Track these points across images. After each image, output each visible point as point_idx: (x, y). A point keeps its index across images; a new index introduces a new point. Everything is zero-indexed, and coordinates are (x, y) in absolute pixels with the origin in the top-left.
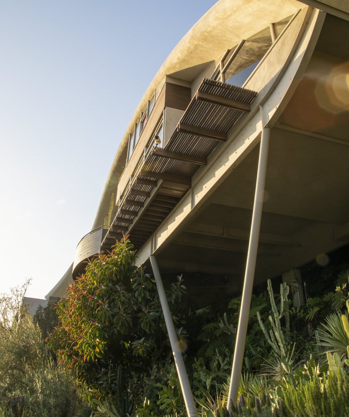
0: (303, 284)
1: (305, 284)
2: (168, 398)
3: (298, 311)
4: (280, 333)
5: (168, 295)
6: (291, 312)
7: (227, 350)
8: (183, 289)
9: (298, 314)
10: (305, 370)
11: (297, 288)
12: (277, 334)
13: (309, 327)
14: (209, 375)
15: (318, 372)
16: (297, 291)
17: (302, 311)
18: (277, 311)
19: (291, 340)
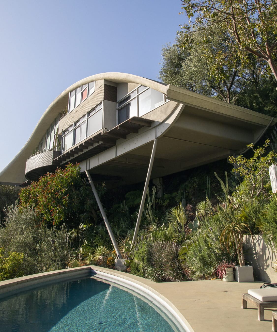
0: (163, 185)
1: (164, 185)
2: (98, 240)
3: (159, 201)
4: (151, 211)
5: (98, 193)
6: (156, 201)
7: (126, 218)
8: (105, 189)
9: (159, 203)
10: (162, 228)
11: (160, 188)
12: (149, 212)
13: (164, 208)
14: (119, 229)
15: (166, 229)
16: (160, 190)
17: (161, 201)
18: (150, 201)
19: (155, 215)
